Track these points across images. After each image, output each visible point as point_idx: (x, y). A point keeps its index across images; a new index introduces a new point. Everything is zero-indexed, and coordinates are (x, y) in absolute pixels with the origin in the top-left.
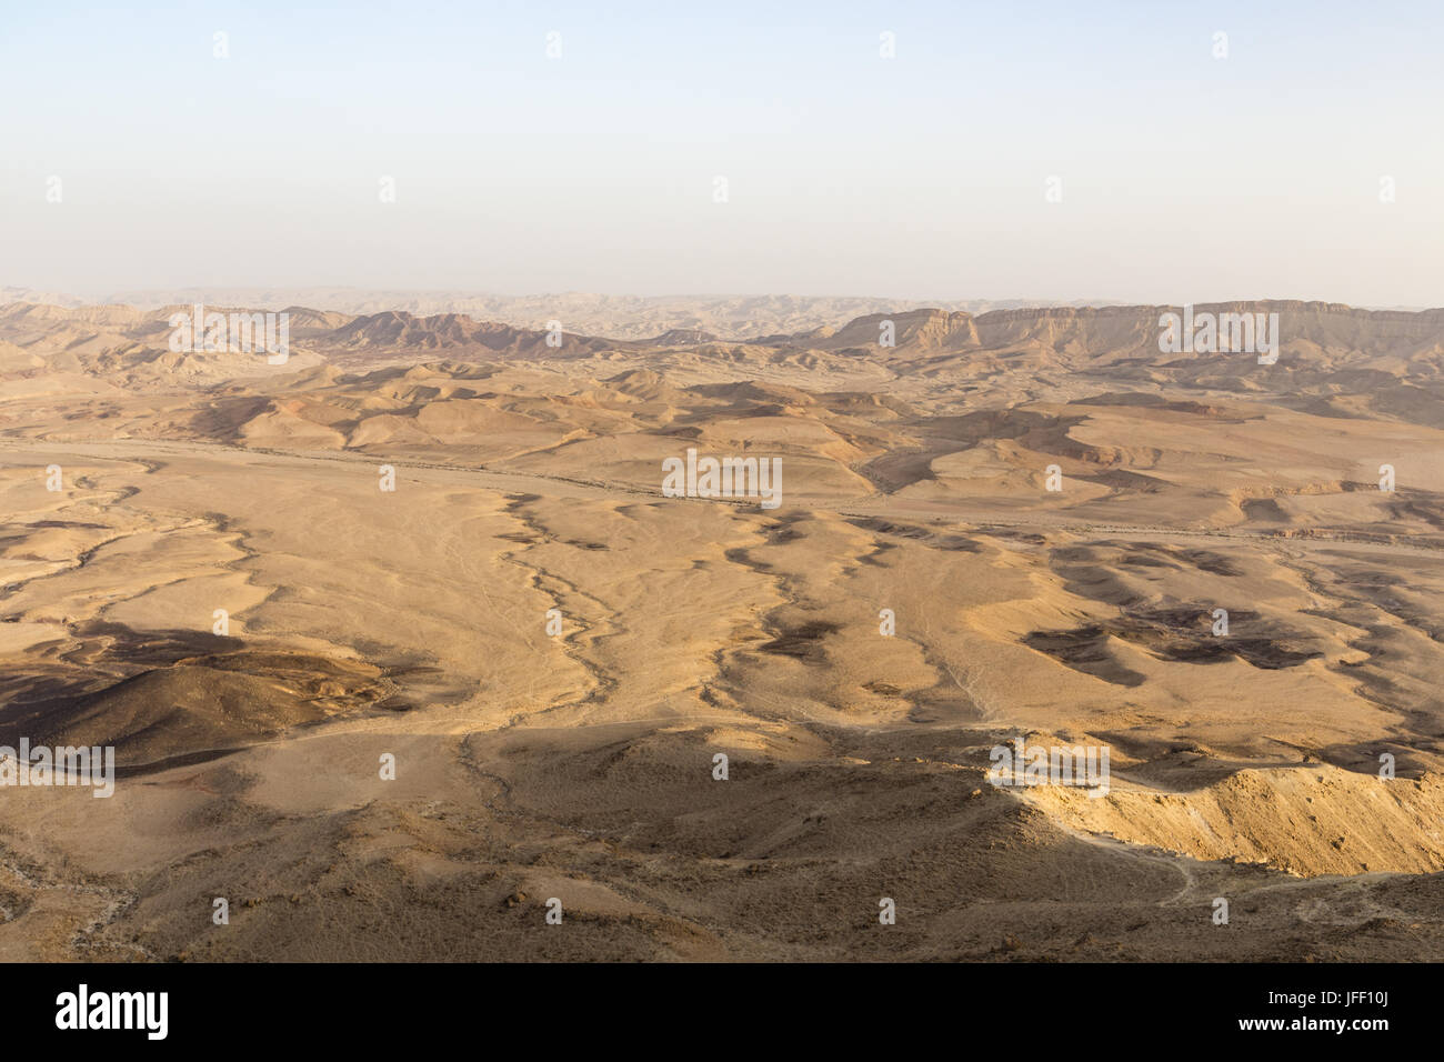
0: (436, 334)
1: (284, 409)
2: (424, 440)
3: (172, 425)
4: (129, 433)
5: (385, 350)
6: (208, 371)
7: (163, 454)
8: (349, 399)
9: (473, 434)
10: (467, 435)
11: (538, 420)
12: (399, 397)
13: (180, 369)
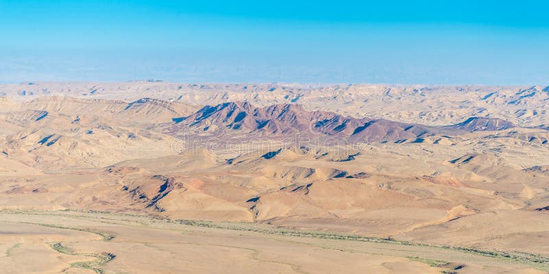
0: (276, 122)
1: (191, 187)
2: (322, 214)
3: (94, 199)
4: (64, 206)
5: (234, 135)
6: (98, 153)
7: (104, 224)
8: (239, 178)
9: (363, 210)
10: (356, 210)
11: (417, 198)
12: (279, 176)
13: (75, 151)
